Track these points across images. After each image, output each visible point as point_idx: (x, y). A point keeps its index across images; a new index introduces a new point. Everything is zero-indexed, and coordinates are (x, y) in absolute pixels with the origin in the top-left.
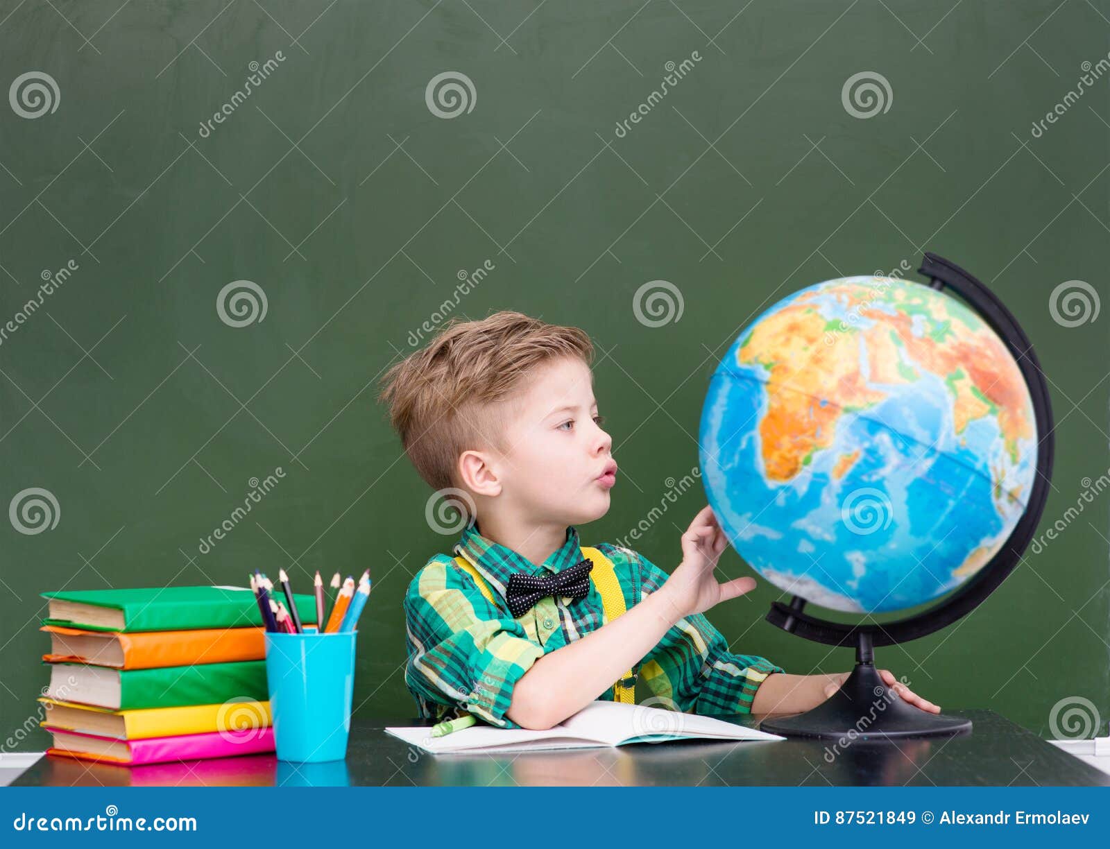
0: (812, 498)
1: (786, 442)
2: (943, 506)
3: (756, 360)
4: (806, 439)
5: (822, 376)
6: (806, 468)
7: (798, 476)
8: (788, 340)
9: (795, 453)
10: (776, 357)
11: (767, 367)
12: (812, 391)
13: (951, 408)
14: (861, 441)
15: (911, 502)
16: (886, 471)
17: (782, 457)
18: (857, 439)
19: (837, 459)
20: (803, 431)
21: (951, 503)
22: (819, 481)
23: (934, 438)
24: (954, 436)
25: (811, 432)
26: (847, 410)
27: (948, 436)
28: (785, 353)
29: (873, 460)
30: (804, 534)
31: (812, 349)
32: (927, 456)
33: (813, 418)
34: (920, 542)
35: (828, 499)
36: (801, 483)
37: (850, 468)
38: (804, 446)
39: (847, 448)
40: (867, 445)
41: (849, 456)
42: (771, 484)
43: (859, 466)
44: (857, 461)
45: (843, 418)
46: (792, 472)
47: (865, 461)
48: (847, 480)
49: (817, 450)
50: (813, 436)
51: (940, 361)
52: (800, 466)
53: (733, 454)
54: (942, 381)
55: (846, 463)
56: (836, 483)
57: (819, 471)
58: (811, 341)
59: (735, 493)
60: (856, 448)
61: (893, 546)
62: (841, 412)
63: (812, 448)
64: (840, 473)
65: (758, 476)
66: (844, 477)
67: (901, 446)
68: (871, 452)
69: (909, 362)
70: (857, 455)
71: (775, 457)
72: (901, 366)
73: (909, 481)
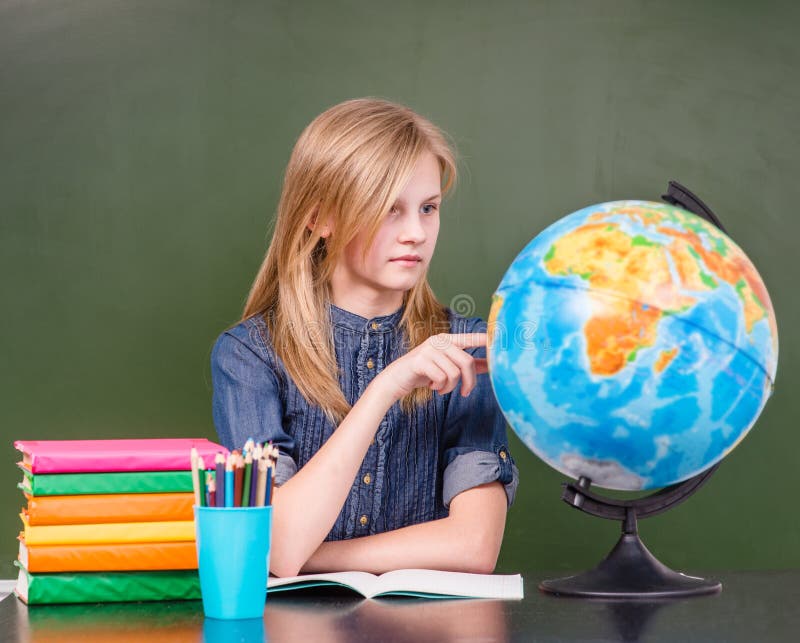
0: (634, 390)
1: (611, 341)
2: (735, 394)
3: (570, 271)
4: (631, 338)
5: (640, 284)
6: (631, 363)
7: (623, 371)
8: (599, 254)
9: (620, 350)
10: (592, 268)
11: (584, 276)
12: (634, 297)
13: (742, 311)
14: (678, 341)
15: (715, 392)
16: (698, 366)
17: (608, 354)
18: (675, 338)
19: (658, 355)
20: (627, 332)
21: (742, 392)
22: (642, 375)
23: (733, 336)
24: (747, 336)
25: (635, 332)
26: (666, 313)
27: (742, 335)
28: (600, 264)
29: (688, 355)
30: (622, 422)
31: (626, 261)
32: (729, 352)
33: (636, 320)
34: (715, 426)
35: (649, 390)
36: (624, 377)
37: (670, 363)
38: (629, 345)
39: (667, 346)
40: (683, 343)
41: (668, 352)
42: (595, 378)
43: (677, 361)
44: (676, 357)
45: (663, 320)
46: (617, 367)
47: (682, 357)
48: (667, 373)
49: (641, 347)
50: (637, 335)
51: (729, 272)
52: (626, 362)
53: (554, 353)
54: (733, 288)
55: (666, 358)
56: (657, 376)
57: (642, 365)
58: (623, 254)
59: (555, 387)
60: (675, 346)
61: (695, 430)
62: (660, 314)
63: (636, 347)
64: (661, 367)
65: (582, 372)
66: (664, 370)
67: (710, 343)
68: (686, 349)
69: (708, 272)
70: (675, 351)
71: (601, 355)
72: (702, 275)
73: (715, 373)
